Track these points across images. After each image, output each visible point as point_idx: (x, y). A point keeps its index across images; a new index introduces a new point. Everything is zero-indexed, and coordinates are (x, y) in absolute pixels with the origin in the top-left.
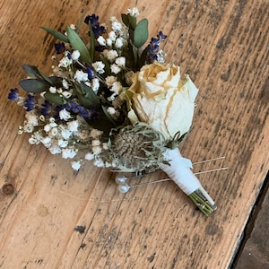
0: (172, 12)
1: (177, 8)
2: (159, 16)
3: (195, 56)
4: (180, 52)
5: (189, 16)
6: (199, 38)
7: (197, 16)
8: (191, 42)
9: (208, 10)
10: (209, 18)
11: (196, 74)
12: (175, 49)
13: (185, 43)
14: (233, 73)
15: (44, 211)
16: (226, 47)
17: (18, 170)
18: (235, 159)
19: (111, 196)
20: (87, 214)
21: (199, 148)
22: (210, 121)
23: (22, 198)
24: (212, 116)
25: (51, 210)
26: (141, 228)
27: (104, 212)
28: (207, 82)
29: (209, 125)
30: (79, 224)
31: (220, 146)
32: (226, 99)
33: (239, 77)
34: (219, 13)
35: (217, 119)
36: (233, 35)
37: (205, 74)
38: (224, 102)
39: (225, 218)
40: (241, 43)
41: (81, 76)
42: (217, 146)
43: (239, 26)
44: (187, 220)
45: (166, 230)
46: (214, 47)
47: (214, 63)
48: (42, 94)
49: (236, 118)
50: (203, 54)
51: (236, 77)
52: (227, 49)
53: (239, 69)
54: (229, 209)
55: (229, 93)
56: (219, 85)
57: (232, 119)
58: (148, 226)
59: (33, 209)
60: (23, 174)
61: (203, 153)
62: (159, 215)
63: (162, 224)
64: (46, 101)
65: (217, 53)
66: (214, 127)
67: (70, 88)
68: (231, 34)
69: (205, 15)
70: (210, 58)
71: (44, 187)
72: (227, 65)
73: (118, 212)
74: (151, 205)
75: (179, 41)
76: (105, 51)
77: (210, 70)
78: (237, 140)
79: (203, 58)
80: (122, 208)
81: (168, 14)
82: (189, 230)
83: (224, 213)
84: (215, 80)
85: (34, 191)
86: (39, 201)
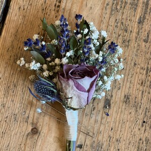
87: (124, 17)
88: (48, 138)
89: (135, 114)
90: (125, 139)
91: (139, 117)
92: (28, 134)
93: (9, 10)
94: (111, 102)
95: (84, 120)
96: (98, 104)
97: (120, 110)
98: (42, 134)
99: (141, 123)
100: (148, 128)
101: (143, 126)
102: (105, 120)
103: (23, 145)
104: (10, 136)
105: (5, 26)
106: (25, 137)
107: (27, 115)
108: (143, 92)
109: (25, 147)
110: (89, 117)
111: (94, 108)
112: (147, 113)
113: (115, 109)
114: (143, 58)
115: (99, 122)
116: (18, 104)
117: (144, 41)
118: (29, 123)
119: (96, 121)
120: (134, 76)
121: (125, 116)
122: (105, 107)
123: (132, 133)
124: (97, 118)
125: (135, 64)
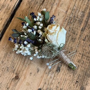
0: (66, 20)
1: (68, 19)
2: (62, 22)
3: (74, 34)
4: (69, 33)
5: (72, 21)
6: (75, 28)
7: (74, 22)
8: (73, 29)
9: (78, 19)
10: (78, 22)
11: (75, 39)
12: (68, 32)
13: (71, 30)
14: (86, 38)
15: (28, 84)
16: (84, 30)
17: (20, 71)
18: (89, 65)
19: (49, 78)
20: (42, 84)
21: (77, 62)
22: (80, 54)
23: (21, 80)
24: (80, 52)
25: (30, 84)
26: (59, 88)
27: (47, 83)
28: (78, 42)
29: (80, 55)
30: (39, 88)
31: (84, 61)
32: (85, 47)
33: (89, 39)
34: (81, 20)
35: (82, 53)
36: (86, 26)
37: (78, 39)
38: (84, 48)
39: (86, 84)
40: (89, 29)
41: (30, 30)
42: (82, 61)
43: (88, 24)
44: (74, 85)
45: (67, 89)
46: (80, 31)
47: (80, 36)
48: (19, 38)
49: (88, 52)
50: (77, 33)
51: (88, 39)
52: (84, 31)
53: (88, 37)
54: (87, 81)
55: (86, 45)
56: (82, 42)
57: (87, 53)
58: (61, 87)
59: (25, 83)
60: (21, 72)
61: (78, 64)
62: (65, 84)
63: (66, 87)
64: (20, 40)
65: (81, 32)
66: (81, 56)
67: (27, 35)
68: (85, 26)
69: (77, 21)
70: (79, 34)
71: (28, 76)
72: (85, 36)
73: (52, 84)
74: (62, 81)
75: (69, 29)
76: (37, 22)
77: (79, 38)
78: (89, 59)
79: (77, 34)
80: (53, 82)
81: (65, 21)
82: (75, 88)
83: (86, 83)
84: (81, 41)
85: (25, 78)
86: (26, 81)
87: (74, 27)
88: (23, 82)
89: (73, 77)
90: (65, 89)
91: (75, 79)
92: (13, 79)
93: (15, 15)
94: (61, 69)
95: (45, 76)
96: (53, 69)
97: (65, 73)
98: (20, 80)
99: (75, 82)
100: (79, 85)
101: (76, 83)
102: (56, 77)
103: (9, 84)
104: (3, 78)
105: (11, 23)
106: (11, 80)
107: (14, 69)
108: (79, 66)
109: (10, 85)
110: (47, 75)
111: (51, 71)
112: (79, 77)
113: (62, 73)
114: (81, 48)
115: (52, 78)
116: (11, 63)
117: (83, 40)
118: (14, 73)
119: (51, 77)
120: (75, 57)
121: (67, 77)
122: (57, 71)
123: (70, 87)
124: (52, 76)
125: (76, 51)
